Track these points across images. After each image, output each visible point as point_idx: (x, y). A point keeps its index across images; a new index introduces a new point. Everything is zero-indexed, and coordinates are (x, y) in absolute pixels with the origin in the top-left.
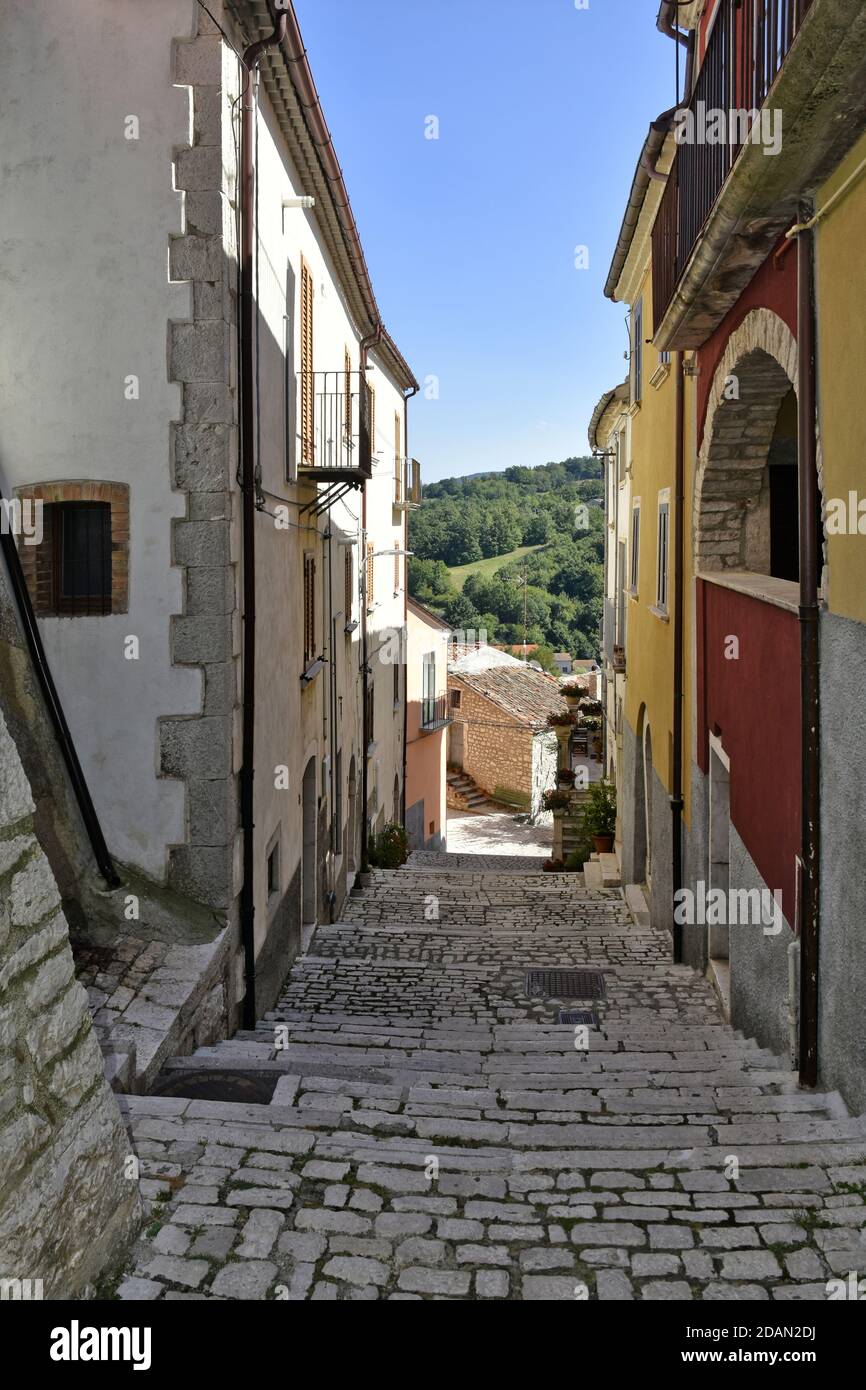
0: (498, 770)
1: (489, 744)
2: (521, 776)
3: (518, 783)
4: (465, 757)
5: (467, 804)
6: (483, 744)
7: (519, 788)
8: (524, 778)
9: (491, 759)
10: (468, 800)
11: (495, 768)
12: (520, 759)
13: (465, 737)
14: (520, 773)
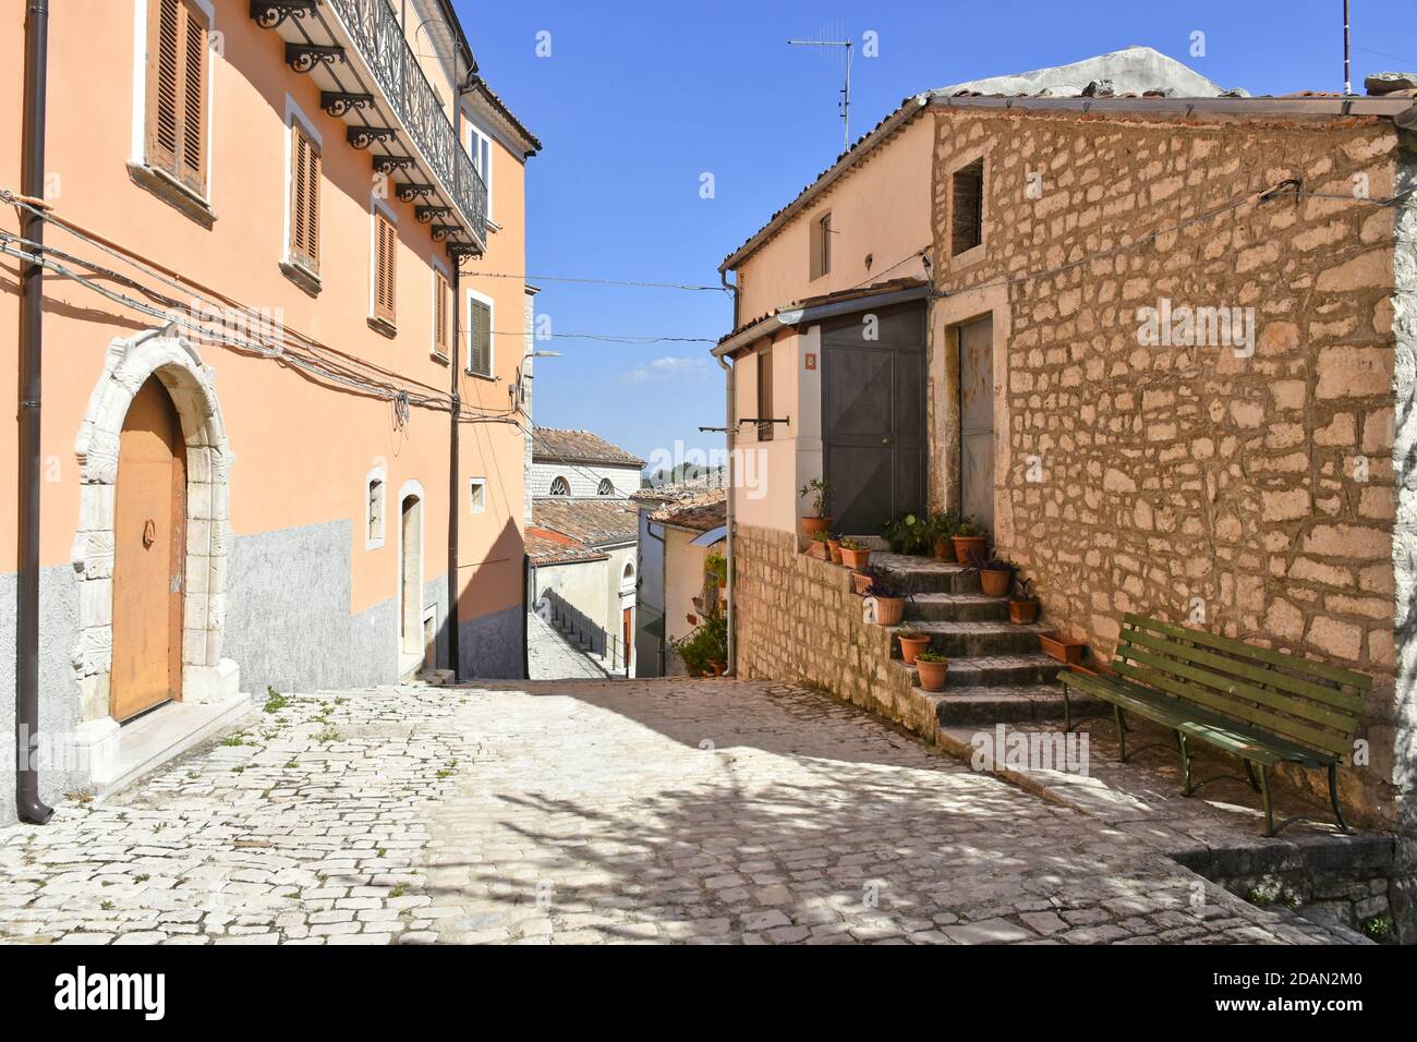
0: (1143, 517)
1: (1096, 370)
2: (1297, 529)
3: (1277, 588)
4: (1000, 477)
5: (934, 700)
6: (1071, 378)
7: (1285, 621)
8: (1323, 539)
9: (1105, 457)
10: (949, 682)
11: (1127, 500)
12: (1290, 394)
13: (999, 377)
14: (1294, 504)
